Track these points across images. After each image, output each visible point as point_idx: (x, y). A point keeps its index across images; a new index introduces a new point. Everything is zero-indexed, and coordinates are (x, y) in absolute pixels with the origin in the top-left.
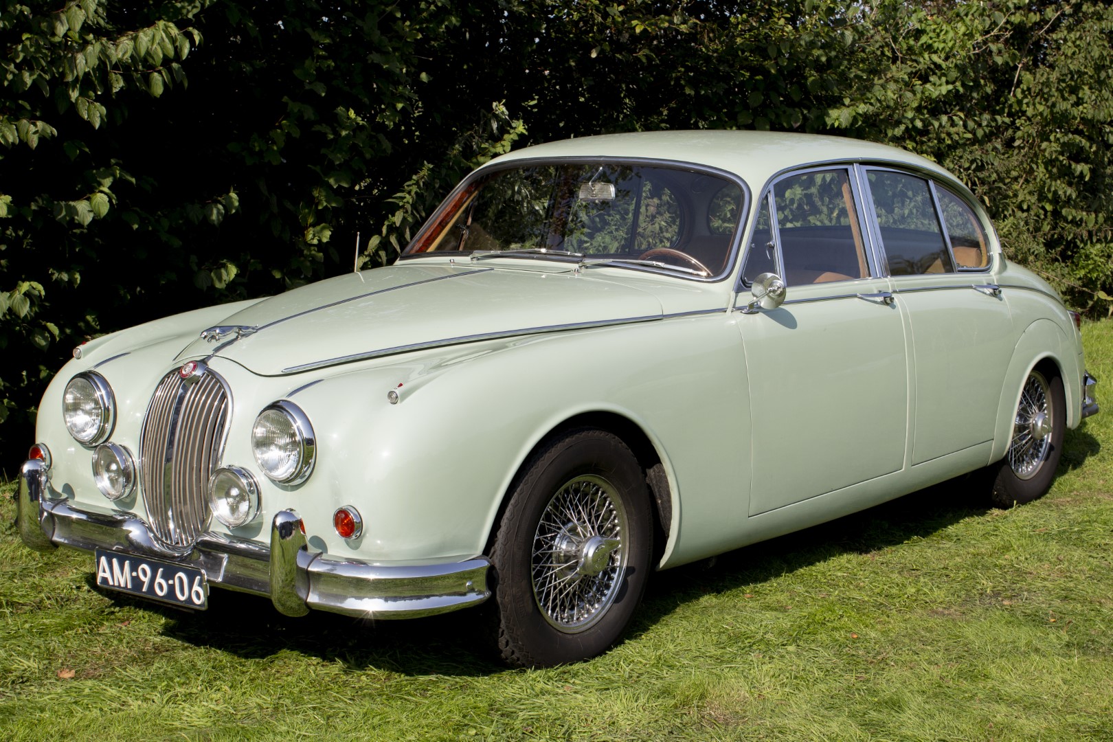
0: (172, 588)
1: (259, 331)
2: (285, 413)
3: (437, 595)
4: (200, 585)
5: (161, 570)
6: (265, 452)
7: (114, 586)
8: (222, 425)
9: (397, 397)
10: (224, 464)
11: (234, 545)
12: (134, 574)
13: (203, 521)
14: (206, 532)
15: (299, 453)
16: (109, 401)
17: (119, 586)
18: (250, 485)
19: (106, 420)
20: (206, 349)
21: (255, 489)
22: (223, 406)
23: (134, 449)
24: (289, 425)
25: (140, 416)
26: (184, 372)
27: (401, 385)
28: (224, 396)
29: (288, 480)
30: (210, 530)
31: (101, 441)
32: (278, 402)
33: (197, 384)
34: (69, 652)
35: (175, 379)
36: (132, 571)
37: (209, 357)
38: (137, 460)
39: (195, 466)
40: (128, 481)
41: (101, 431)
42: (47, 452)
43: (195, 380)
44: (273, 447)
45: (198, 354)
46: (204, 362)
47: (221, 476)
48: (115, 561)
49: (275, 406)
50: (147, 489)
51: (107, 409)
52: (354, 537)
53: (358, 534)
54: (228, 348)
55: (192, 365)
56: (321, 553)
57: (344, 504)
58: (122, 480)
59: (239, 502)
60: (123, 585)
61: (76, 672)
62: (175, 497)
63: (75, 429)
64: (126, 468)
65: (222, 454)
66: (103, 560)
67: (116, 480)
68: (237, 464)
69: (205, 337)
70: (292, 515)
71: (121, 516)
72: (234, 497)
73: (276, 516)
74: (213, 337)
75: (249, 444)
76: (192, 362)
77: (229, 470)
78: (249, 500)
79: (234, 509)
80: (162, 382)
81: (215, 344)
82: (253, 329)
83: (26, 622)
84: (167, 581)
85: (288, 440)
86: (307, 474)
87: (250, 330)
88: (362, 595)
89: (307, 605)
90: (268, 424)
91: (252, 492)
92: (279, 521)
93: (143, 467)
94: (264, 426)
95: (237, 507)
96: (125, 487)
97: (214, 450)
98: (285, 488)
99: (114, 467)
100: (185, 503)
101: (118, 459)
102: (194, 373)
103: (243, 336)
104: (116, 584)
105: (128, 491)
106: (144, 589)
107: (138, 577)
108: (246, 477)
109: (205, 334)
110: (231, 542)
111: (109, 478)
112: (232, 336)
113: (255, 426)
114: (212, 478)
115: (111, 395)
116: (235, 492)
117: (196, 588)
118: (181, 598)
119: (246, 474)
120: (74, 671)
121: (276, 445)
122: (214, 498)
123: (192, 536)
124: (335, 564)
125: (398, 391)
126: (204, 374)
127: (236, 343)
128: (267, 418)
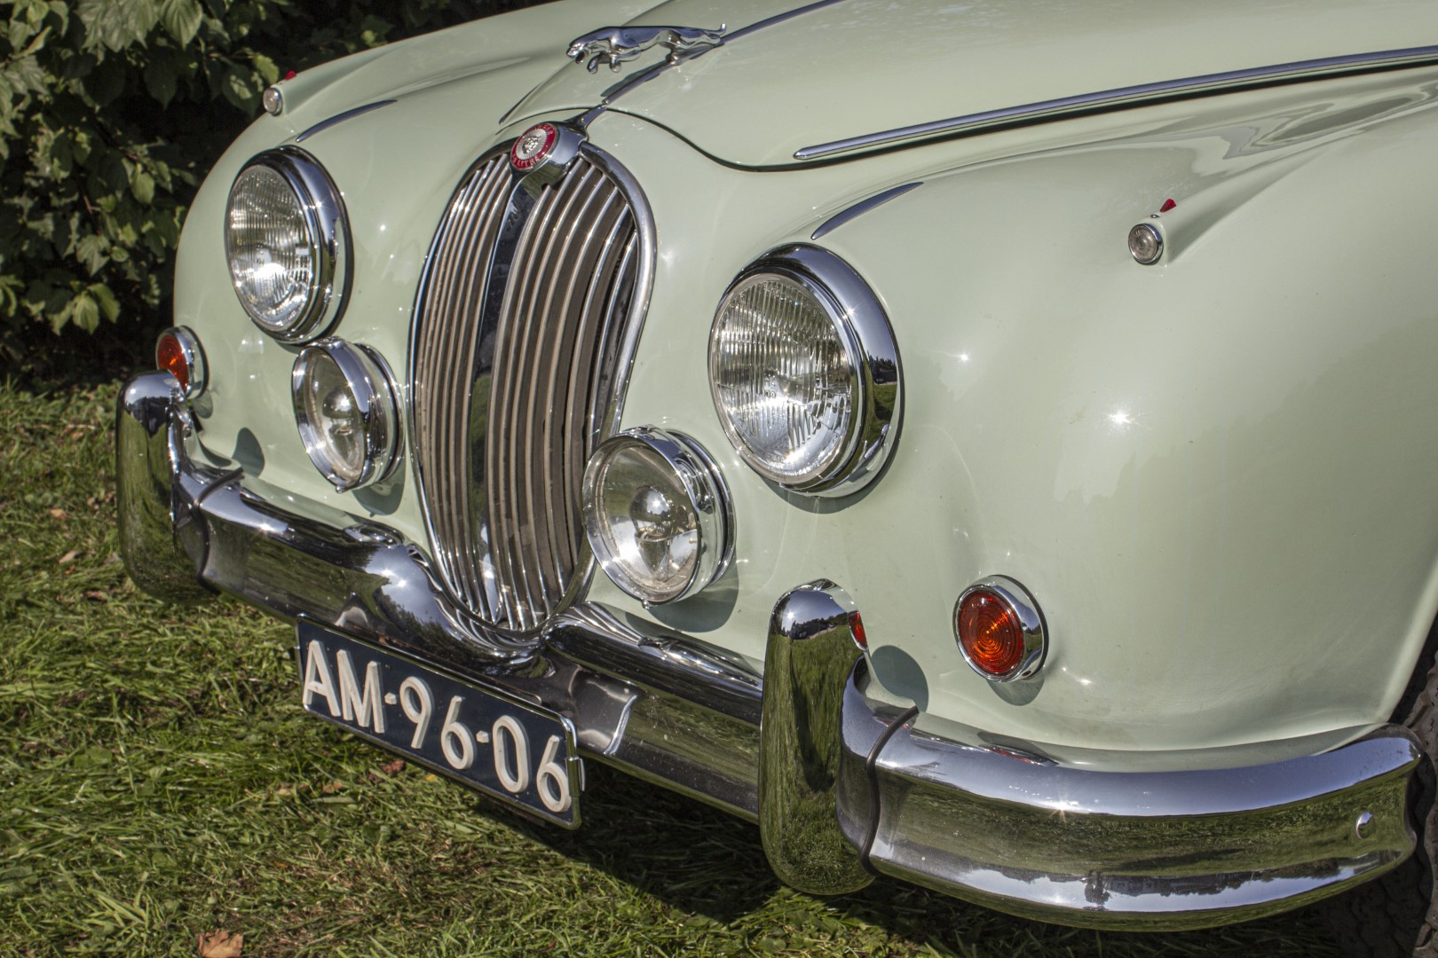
0: (484, 752)
1: (728, 43)
2: (807, 282)
3: (1258, 876)
4: (560, 758)
5: (457, 699)
6: (750, 399)
7: (340, 718)
8: (625, 307)
9: (1159, 243)
10: (629, 420)
11: (655, 652)
12: (390, 698)
13: (571, 572)
14: (577, 600)
15: (853, 403)
16: (332, 227)
17: (354, 723)
18: (702, 487)
19: (326, 276)
20: (585, 90)
21: (717, 498)
22: (629, 248)
23: (395, 357)
24: (822, 321)
25: (408, 271)
26: (521, 155)
27: (1170, 205)
28: (630, 225)
29: (816, 485)
30: (589, 599)
31: (318, 329)
32: (788, 248)
33: (556, 187)
34: (238, 874)
35: (498, 172)
36: (384, 691)
37: (592, 113)
38: (400, 385)
39: (549, 410)
40: (379, 442)
41: (316, 307)
42: (195, 350)
43: (551, 178)
44: (770, 385)
45: (562, 106)
46: (576, 126)
47: (620, 459)
48: (342, 655)
49: (778, 261)
50: (426, 467)
51: (330, 248)
52: (1019, 676)
53: (1034, 665)
54: (643, 87)
55: (542, 133)
56: (914, 712)
57: (984, 573)
58: (362, 440)
59: (669, 533)
60: (362, 722)
61: (246, 940)
62: (497, 499)
63: (253, 299)
64: (375, 408)
65: (625, 387)
66: (315, 647)
67: (351, 437)
68: (664, 422)
69: (581, 56)
70: (828, 601)
71: (364, 532)
72: (658, 519)
73: (782, 605)
74: (602, 57)
75: (700, 374)
76: (542, 125)
77: (644, 440)
78: (699, 527)
79: (654, 552)
80: (465, 181)
81: (610, 76)
82: (712, 36)
83: (153, 759)
84: (473, 732)
85: (818, 366)
86: (873, 467)
87: (704, 38)
88: (1029, 864)
89: (868, 864)
90: (758, 318)
91: (705, 506)
92: (790, 618)
93: (413, 407)
94: (746, 323)
95: (664, 548)
96: (370, 457)
97: (603, 377)
98: (806, 505)
99: (344, 403)
100: (523, 519)
101: (350, 384)
102: (549, 157)
103: (684, 54)
104: (347, 717)
105: (380, 466)
106: (416, 743)
107: (398, 706)
108: (691, 464)
109: (581, 46)
110: (645, 642)
111: (332, 431)
112: (656, 54)
113: (717, 322)
114: (594, 463)
115: (338, 211)
116: (656, 504)
117: (548, 765)
118: (512, 786)
119: (691, 455)
120: (239, 938)
121: (781, 379)
122: (602, 515)
123: (543, 608)
124: (947, 747)
125: (1163, 224)
126: (575, 160)
127: (665, 73)
128: (754, 299)
